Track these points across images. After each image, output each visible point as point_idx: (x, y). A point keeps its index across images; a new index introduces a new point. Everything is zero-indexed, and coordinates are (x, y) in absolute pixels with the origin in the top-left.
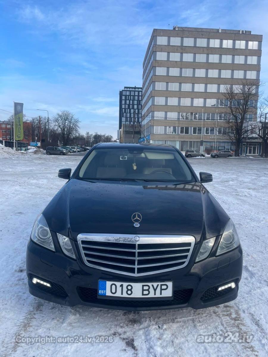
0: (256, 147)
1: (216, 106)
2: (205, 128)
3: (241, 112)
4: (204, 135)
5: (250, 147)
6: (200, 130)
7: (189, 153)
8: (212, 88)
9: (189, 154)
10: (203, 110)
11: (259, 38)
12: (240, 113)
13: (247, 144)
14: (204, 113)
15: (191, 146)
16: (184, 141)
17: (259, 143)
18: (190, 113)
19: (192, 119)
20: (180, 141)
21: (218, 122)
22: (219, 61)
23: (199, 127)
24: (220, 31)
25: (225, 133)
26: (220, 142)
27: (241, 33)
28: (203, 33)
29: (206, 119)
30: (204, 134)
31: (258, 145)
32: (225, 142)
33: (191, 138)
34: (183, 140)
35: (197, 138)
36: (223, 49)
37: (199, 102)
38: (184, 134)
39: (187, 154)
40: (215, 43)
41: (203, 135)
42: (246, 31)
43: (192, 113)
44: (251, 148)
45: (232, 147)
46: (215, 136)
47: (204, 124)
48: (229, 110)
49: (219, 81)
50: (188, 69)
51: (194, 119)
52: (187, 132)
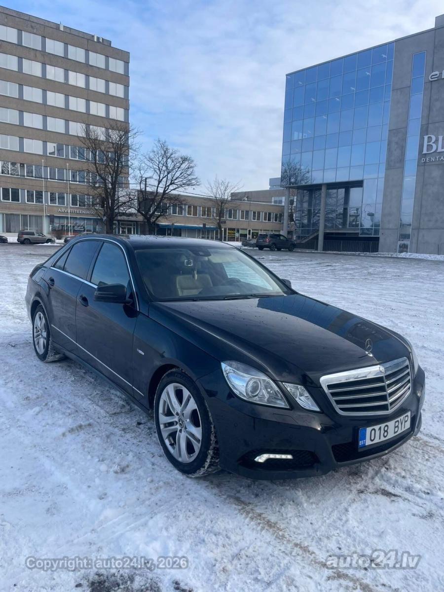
0: (131, 228)
1: (64, 157)
2: (49, 193)
3: (112, 172)
4: (48, 206)
5: (122, 228)
6: (39, 195)
7: (25, 236)
8: (56, 125)
9: (25, 239)
10: (43, 161)
11: (124, 56)
12: (110, 174)
13: (119, 223)
14: (46, 167)
15: (25, 224)
16: (11, 214)
17: (135, 223)
18: (19, 164)
19: (24, 176)
20: (3, 214)
21: (70, 184)
22: (65, 80)
23: (37, 190)
24: (62, 29)
25: (82, 204)
26: (76, 218)
27: (96, 40)
28: (33, 24)
29: (49, 178)
30: (48, 203)
31: (134, 226)
32: (84, 219)
33: (24, 210)
34: (9, 213)
35: (36, 210)
36: (69, 61)
37: (33, 147)
38: (10, 201)
39: (23, 239)
40: (55, 47)
41: (46, 204)
42: (103, 39)
43: (23, 164)
44: (125, 230)
45: (97, 227)
46: (66, 208)
47: (46, 187)
48: (92, 168)
49: (67, 115)
50: (9, 82)
51: (27, 176)
52: (16, 198)
